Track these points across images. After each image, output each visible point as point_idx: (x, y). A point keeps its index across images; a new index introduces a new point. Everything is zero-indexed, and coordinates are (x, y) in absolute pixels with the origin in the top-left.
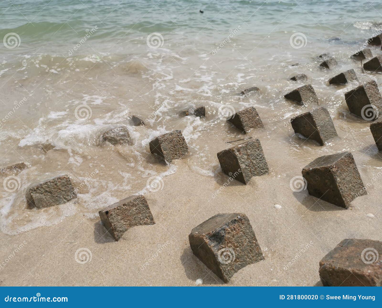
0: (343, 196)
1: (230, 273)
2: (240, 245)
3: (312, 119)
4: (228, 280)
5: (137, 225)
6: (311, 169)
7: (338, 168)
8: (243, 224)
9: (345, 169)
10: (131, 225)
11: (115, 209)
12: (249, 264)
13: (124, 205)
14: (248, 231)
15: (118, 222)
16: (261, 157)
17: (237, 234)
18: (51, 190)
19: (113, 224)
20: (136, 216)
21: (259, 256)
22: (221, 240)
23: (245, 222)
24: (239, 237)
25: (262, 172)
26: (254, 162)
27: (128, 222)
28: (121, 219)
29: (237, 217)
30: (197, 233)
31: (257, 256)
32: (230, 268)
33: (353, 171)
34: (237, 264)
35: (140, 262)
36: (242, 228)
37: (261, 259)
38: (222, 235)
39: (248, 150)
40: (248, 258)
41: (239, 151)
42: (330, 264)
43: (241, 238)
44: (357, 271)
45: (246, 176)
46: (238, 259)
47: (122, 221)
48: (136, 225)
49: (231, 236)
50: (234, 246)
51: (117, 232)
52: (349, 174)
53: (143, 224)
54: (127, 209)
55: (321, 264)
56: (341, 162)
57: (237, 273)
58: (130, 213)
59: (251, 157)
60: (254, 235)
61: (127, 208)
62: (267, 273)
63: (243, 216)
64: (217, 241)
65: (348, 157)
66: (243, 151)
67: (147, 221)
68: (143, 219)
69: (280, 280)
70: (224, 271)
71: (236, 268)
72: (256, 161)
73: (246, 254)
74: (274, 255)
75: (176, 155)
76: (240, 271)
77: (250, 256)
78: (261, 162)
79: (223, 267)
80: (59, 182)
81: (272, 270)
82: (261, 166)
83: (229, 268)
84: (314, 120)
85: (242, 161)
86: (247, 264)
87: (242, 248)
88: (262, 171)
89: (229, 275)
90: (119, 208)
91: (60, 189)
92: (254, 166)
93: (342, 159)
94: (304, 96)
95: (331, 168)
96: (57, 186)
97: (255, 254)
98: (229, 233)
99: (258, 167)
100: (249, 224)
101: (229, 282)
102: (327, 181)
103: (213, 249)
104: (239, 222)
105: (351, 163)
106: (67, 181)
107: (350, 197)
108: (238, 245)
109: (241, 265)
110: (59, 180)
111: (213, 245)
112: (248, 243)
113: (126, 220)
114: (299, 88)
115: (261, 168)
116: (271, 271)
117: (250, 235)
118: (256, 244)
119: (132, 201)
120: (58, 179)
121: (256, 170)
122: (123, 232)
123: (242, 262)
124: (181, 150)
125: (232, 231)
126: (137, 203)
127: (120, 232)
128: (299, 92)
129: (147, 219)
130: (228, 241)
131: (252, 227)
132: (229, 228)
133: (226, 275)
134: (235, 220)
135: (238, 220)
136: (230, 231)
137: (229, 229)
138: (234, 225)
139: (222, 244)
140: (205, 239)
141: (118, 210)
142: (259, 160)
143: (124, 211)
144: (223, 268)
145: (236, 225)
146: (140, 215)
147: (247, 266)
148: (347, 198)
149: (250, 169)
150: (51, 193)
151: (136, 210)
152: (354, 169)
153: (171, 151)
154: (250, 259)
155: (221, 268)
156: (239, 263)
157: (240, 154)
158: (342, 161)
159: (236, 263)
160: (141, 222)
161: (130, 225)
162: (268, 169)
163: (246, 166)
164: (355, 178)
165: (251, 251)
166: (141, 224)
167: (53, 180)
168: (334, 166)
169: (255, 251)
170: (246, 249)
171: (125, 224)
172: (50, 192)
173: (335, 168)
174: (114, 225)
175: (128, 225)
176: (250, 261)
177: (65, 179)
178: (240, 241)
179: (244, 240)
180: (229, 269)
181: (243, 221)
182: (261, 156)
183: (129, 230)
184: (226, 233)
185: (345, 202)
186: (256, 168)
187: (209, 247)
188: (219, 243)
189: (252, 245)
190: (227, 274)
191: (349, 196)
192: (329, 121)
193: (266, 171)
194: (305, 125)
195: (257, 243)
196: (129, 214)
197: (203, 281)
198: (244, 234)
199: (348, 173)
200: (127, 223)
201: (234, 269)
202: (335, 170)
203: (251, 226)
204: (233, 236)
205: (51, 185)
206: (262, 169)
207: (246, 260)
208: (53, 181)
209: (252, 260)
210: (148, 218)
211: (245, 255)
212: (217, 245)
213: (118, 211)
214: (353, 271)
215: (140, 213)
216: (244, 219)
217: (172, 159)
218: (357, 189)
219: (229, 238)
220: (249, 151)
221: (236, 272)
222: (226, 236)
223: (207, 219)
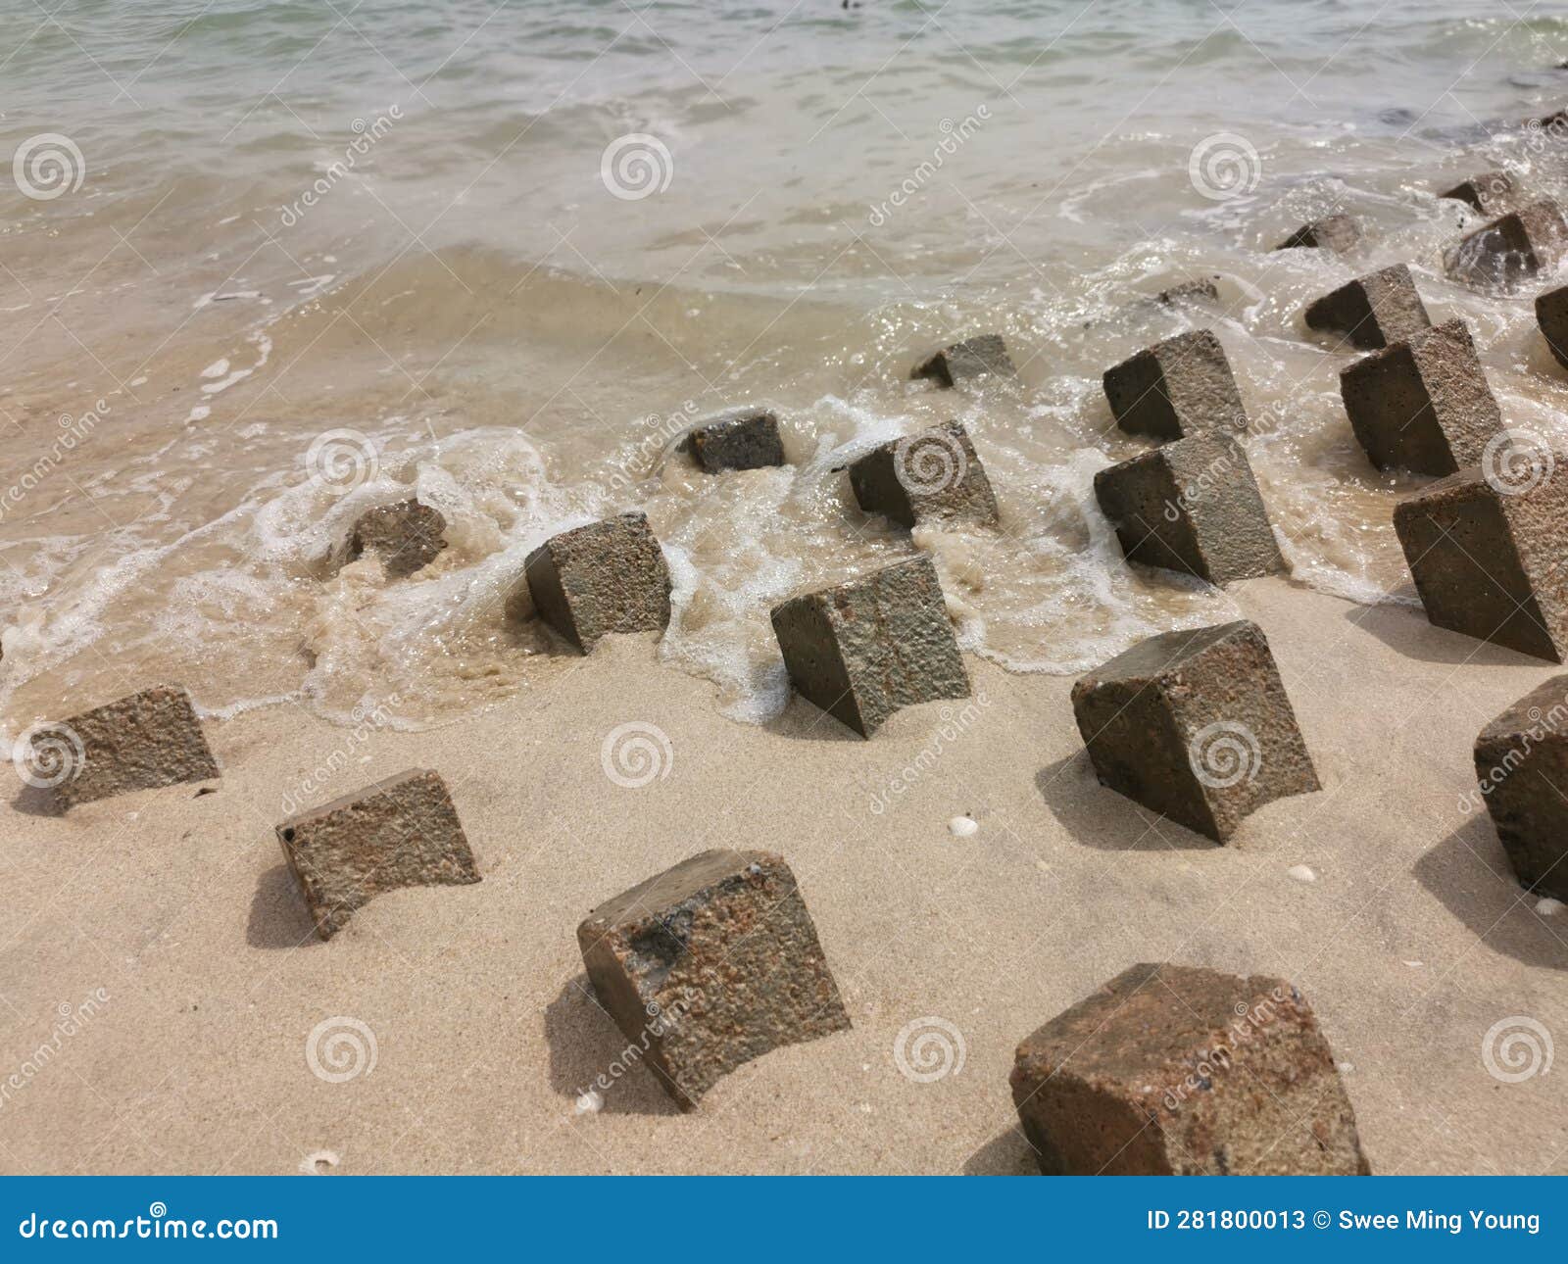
0: (1209, 795)
1: (701, 1076)
2: (750, 973)
3: (1171, 477)
4: (692, 1100)
5: (408, 886)
6: (1100, 684)
7: (1195, 685)
8: (768, 894)
9: (1226, 688)
10: (381, 884)
11: (319, 821)
12: (784, 1042)
13: (355, 808)
14: (787, 921)
15: (332, 872)
16: (936, 630)
17: (742, 931)
18: (112, 740)
19: (309, 880)
20: (405, 848)
21: (830, 1015)
22: (675, 953)
23: (776, 888)
24: (748, 945)
25: (935, 689)
26: (907, 648)
27: (373, 871)
28: (344, 861)
29: (748, 869)
30: (601, 921)
31: (821, 1013)
32: (705, 1056)
33: (1262, 698)
34: (735, 1042)
35: (388, 1022)
36: (766, 908)
37: (837, 1028)
38: (680, 933)
39: (880, 602)
40: (783, 1021)
41: (842, 604)
42: (1043, 1058)
43: (757, 948)
44: (1109, 1087)
45: (869, 704)
46: (741, 1023)
47: (347, 869)
48: (402, 882)
49: (715, 938)
50: (726, 975)
51: (324, 909)
52: (1242, 709)
53: (433, 881)
54: (369, 823)
55: (1020, 1057)
56: (1213, 660)
57: (733, 1075)
58: (381, 838)
59: (894, 630)
60: (814, 939)
61: (367, 818)
62: (846, 1078)
63: (772, 865)
64: (658, 957)
65: (1243, 641)
66: (857, 606)
67: (449, 869)
68: (432, 861)
69: (885, 1107)
70: (678, 1066)
71: (729, 1058)
72: (914, 645)
73: (775, 1006)
74: (889, 1012)
75: (622, 609)
76: (742, 1069)
77: (787, 1015)
78: (935, 648)
79: (676, 1051)
80: (147, 709)
81: (866, 1067)
82: (936, 664)
83: (698, 1057)
84: (1177, 482)
85: (852, 644)
86: (774, 1045)
87: (757, 984)
88: (937, 683)
89: (696, 1083)
90: (334, 818)
91: (148, 738)
92: (904, 665)
93: (1216, 650)
94: (1177, 378)
95: (1166, 687)
96: (138, 726)
97: (811, 1007)
98: (707, 926)
99: (922, 667)
100: (795, 895)
101: (695, 1107)
102: (1152, 733)
103: (640, 986)
104: (754, 888)
105: (1255, 665)
106: (173, 707)
107: (1243, 799)
108: (744, 973)
109: (748, 1045)
110: (145, 702)
111: (645, 968)
112: (783, 966)
113: (364, 866)
114: (1157, 346)
115: (932, 672)
116: (864, 1073)
117: (795, 938)
118: (817, 970)
119: (389, 794)
120: (140, 699)
121: (911, 680)
122: (350, 910)
123: (755, 1034)
124: (645, 591)
125: (721, 919)
126: (410, 802)
127: (339, 909)
128: (1156, 360)
129: (449, 864)
130: (702, 957)
131: (804, 907)
132: (712, 910)
133: (685, 1080)
134: (738, 880)
135: (748, 881)
136: (714, 921)
137: (709, 914)
138: (733, 899)
139: (680, 968)
140: (615, 948)
141: (333, 824)
142: (928, 642)
143: (357, 832)
144: (673, 1056)
145: (741, 896)
146: (422, 847)
147: (776, 1051)
148: (1228, 804)
149: (887, 676)
150: (114, 751)
151: (405, 826)
152: (1269, 688)
153: (601, 595)
154: (790, 1024)
155: (667, 1056)
156: (743, 1038)
157: (846, 617)
158: (1216, 657)
159: (730, 1038)
160: (424, 872)
161: (377, 882)
163: (870, 662)
164: (1272, 726)
165: (796, 996)
166: (422, 881)
167: (124, 701)
168: (1179, 679)
169: (812, 998)
170: (774, 989)
171: (358, 880)
172: (109, 747)
173: (1183, 684)
174: (315, 882)
175: (372, 885)
176: (789, 1032)
177: (168, 698)
178: (752, 957)
179: (769, 953)
180: (698, 1062)
181: (770, 886)
182: (935, 624)
183: (372, 903)
184: (696, 927)
185: (1218, 819)
186: (910, 673)
187: (628, 975)
188: (668, 964)
189: (802, 975)
190: (690, 1080)
191: (1236, 794)
192: (1241, 488)
193: (954, 685)
194: (1145, 503)
195: (821, 968)
196: (376, 842)
197: (606, 1103)
198: (771, 931)
199: (1238, 706)
200: (367, 876)
201: (718, 1061)
202: (1182, 693)
203: (802, 901)
204: (724, 940)
205: (113, 721)
206: (935, 678)
207: (772, 1028)
208: (124, 706)
209: (797, 1030)
210: (449, 859)
211: (769, 1010)
212: (660, 969)
213: (330, 829)
214: (1099, 1084)
215: (420, 838)
216: (774, 874)
217: (607, 628)
218: (1274, 770)
219: (706, 946)
220: (885, 606)
221: (728, 1072)
222: (694, 938)
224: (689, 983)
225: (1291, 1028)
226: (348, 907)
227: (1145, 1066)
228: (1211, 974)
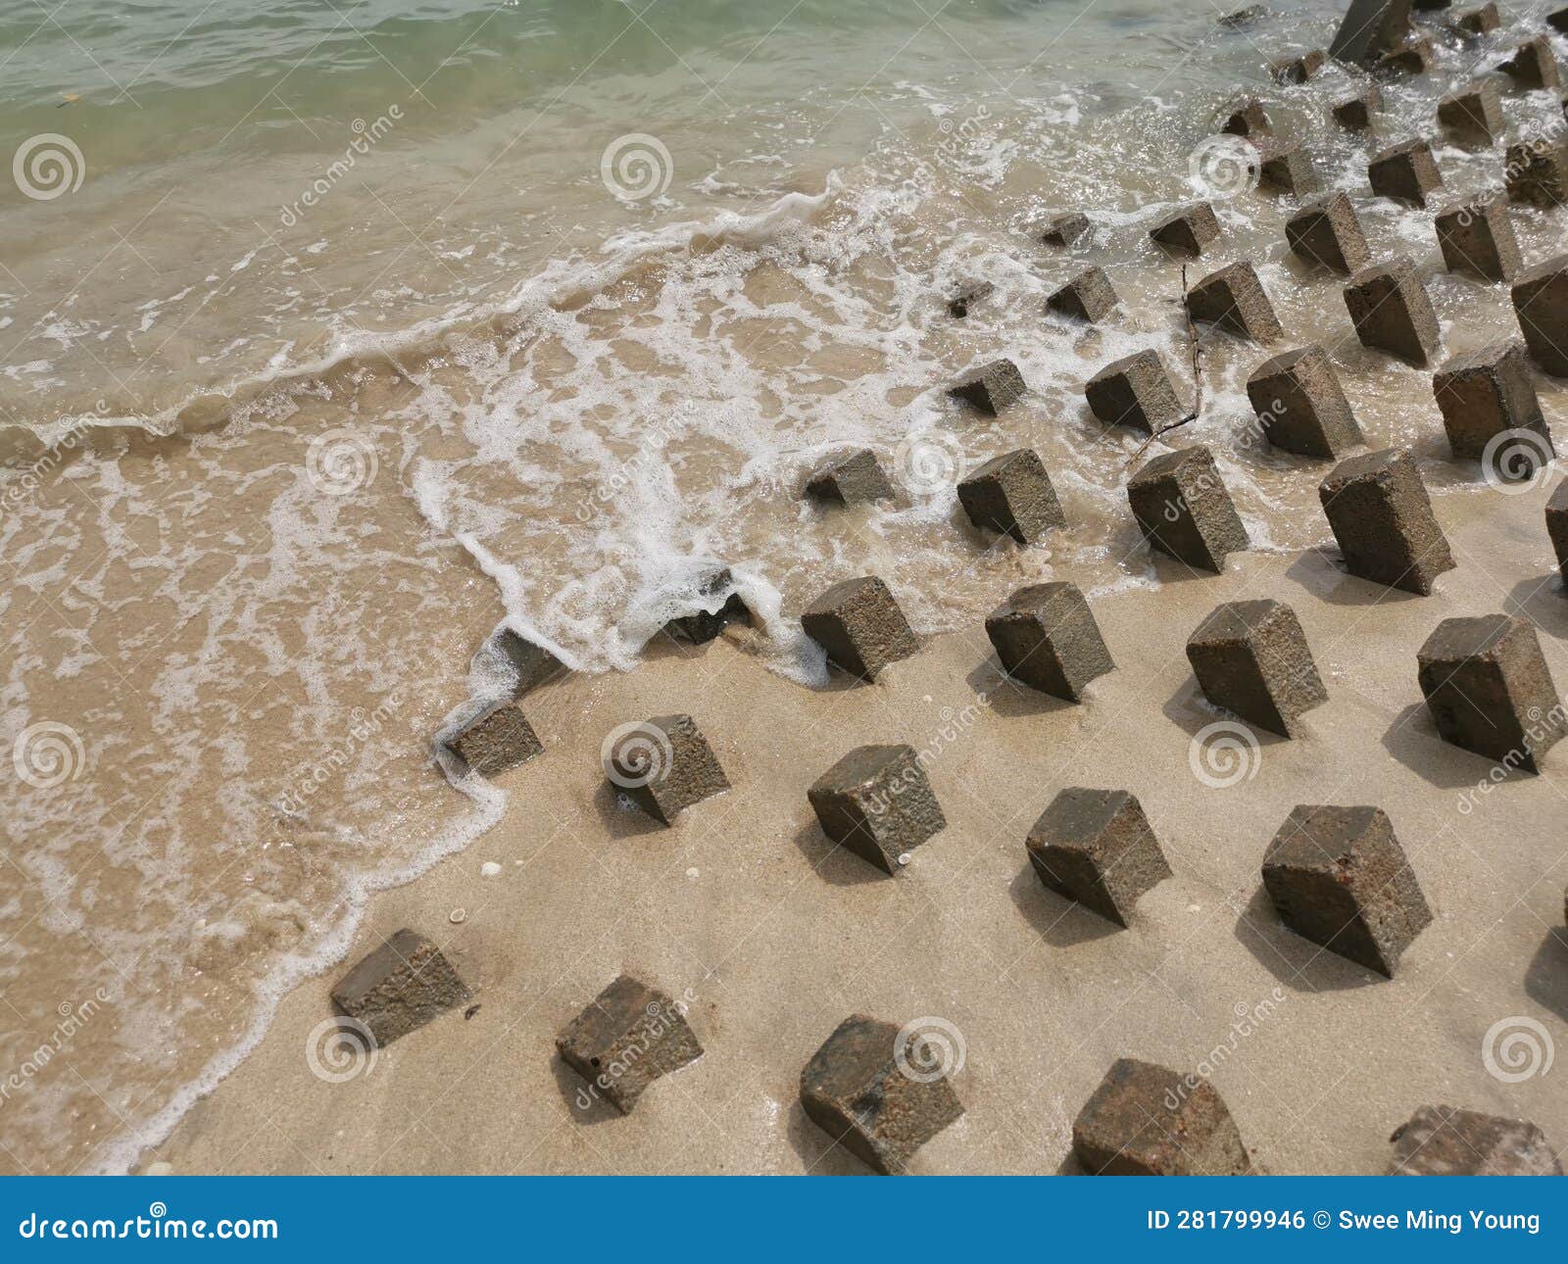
2: (915, 1104)
3: (1043, 632)
6: (1047, 844)
7: (1106, 846)
9: (1122, 840)
10: (652, 1074)
16: (923, 794)
18: (401, 994)
20: (660, 1048)
22: (877, 1107)
24: (911, 1089)
25: (928, 832)
26: (908, 812)
27: (646, 1067)
38: (879, 1096)
41: (867, 797)
43: (915, 1089)
44: (1135, 1157)
46: (914, 1131)
49: (896, 1093)
50: (904, 1109)
51: (625, 1101)
53: (679, 1061)
56: (1113, 828)
64: (868, 1111)
65: (1127, 808)
67: (685, 1051)
68: (676, 1050)
72: (912, 809)
73: (929, 1116)
77: (935, 1118)
78: (924, 805)
82: (926, 815)
85: (877, 822)
87: (918, 1108)
88: (928, 828)
91: (422, 986)
92: (908, 824)
93: (1114, 821)
95: (1091, 854)
96: (414, 980)
98: (891, 1087)
99: (918, 821)
105: (1134, 820)
106: (433, 960)
110: (415, 962)
111: (863, 1119)
113: (640, 1067)
115: (924, 822)
121: (913, 832)
124: (701, 774)
125: (897, 1081)
127: (632, 1097)
129: (685, 1047)
130: (891, 1105)
132: (891, 1077)
136: (894, 1083)
137: (891, 1080)
139: (881, 1114)
140: (844, 1112)
142: (920, 803)
146: (668, 1043)
149: (900, 835)
150: (403, 1002)
153: (675, 786)
158: (1115, 825)
160: (673, 1057)
161: (649, 1074)
162: (941, 817)
163: (890, 830)
164: (1146, 852)
166: (673, 1064)
168: (1097, 847)
170: (927, 1107)
171: (639, 1076)
173: (1100, 849)
175: (644, 1076)
178: (914, 1095)
184: (886, 1090)
186: (912, 827)
188: (875, 1114)
200: (643, 1072)
202: (1100, 855)
204: (900, 1092)
206: (927, 825)
211: (926, 1119)
212: (871, 1118)
215: (666, 1039)
219: (893, 1098)
222: (887, 1096)
223: (828, 1036)
224: (888, 1121)
225: (1210, 1104)
226: (635, 1094)
227: (1151, 1143)
228: (1161, 1068)
